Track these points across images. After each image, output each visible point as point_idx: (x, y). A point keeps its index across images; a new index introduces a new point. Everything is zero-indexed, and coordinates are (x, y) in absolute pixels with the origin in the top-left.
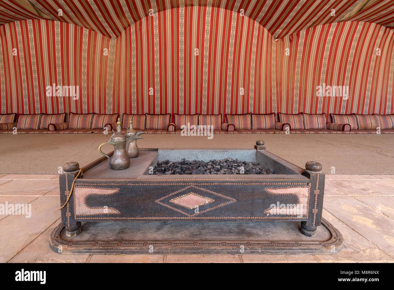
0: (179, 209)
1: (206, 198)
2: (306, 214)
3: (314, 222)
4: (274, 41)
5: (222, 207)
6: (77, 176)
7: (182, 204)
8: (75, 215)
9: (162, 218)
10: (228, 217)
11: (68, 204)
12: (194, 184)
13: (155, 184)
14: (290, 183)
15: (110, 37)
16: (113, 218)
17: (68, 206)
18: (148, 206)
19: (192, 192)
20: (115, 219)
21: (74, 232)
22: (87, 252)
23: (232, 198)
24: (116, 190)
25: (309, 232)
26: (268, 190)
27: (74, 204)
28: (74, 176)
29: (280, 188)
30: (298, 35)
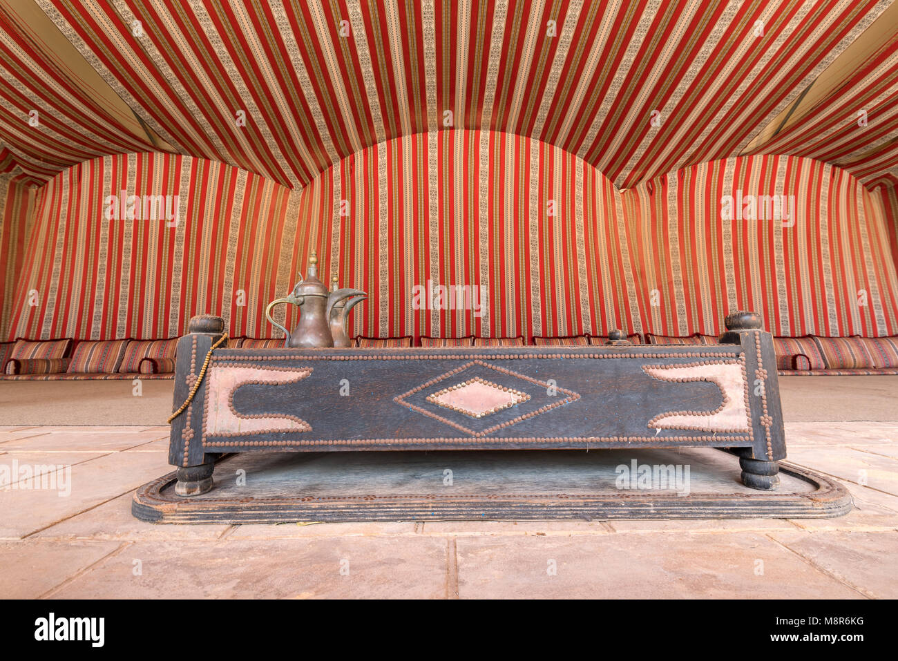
0: (448, 418)
1: (510, 390)
2: (747, 428)
3: (770, 448)
4: (618, 193)
5: (549, 413)
6: (220, 342)
7: (457, 405)
8: (204, 435)
9: (410, 440)
10: (566, 439)
11: (190, 408)
12: (481, 356)
13: (394, 357)
14: (698, 354)
15: (291, 187)
16: (294, 442)
17: (189, 413)
18: (377, 412)
19: (477, 378)
20: (298, 443)
21: (195, 483)
22: (226, 517)
23: (570, 392)
24: (305, 373)
25: (763, 479)
26: (651, 370)
27: (205, 406)
28: (212, 339)
29: (676, 365)
30: (664, 181)
